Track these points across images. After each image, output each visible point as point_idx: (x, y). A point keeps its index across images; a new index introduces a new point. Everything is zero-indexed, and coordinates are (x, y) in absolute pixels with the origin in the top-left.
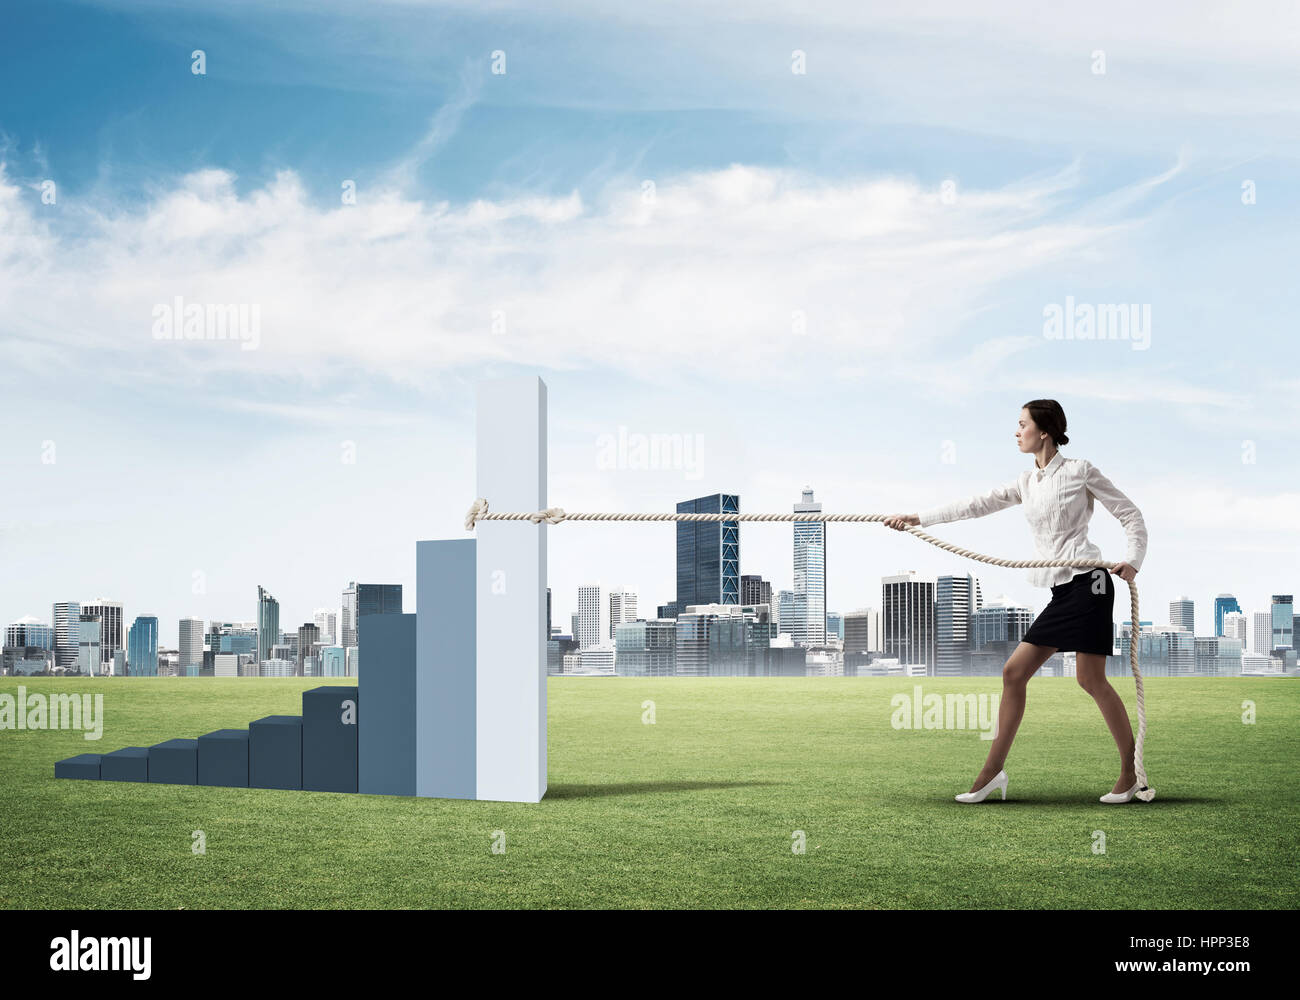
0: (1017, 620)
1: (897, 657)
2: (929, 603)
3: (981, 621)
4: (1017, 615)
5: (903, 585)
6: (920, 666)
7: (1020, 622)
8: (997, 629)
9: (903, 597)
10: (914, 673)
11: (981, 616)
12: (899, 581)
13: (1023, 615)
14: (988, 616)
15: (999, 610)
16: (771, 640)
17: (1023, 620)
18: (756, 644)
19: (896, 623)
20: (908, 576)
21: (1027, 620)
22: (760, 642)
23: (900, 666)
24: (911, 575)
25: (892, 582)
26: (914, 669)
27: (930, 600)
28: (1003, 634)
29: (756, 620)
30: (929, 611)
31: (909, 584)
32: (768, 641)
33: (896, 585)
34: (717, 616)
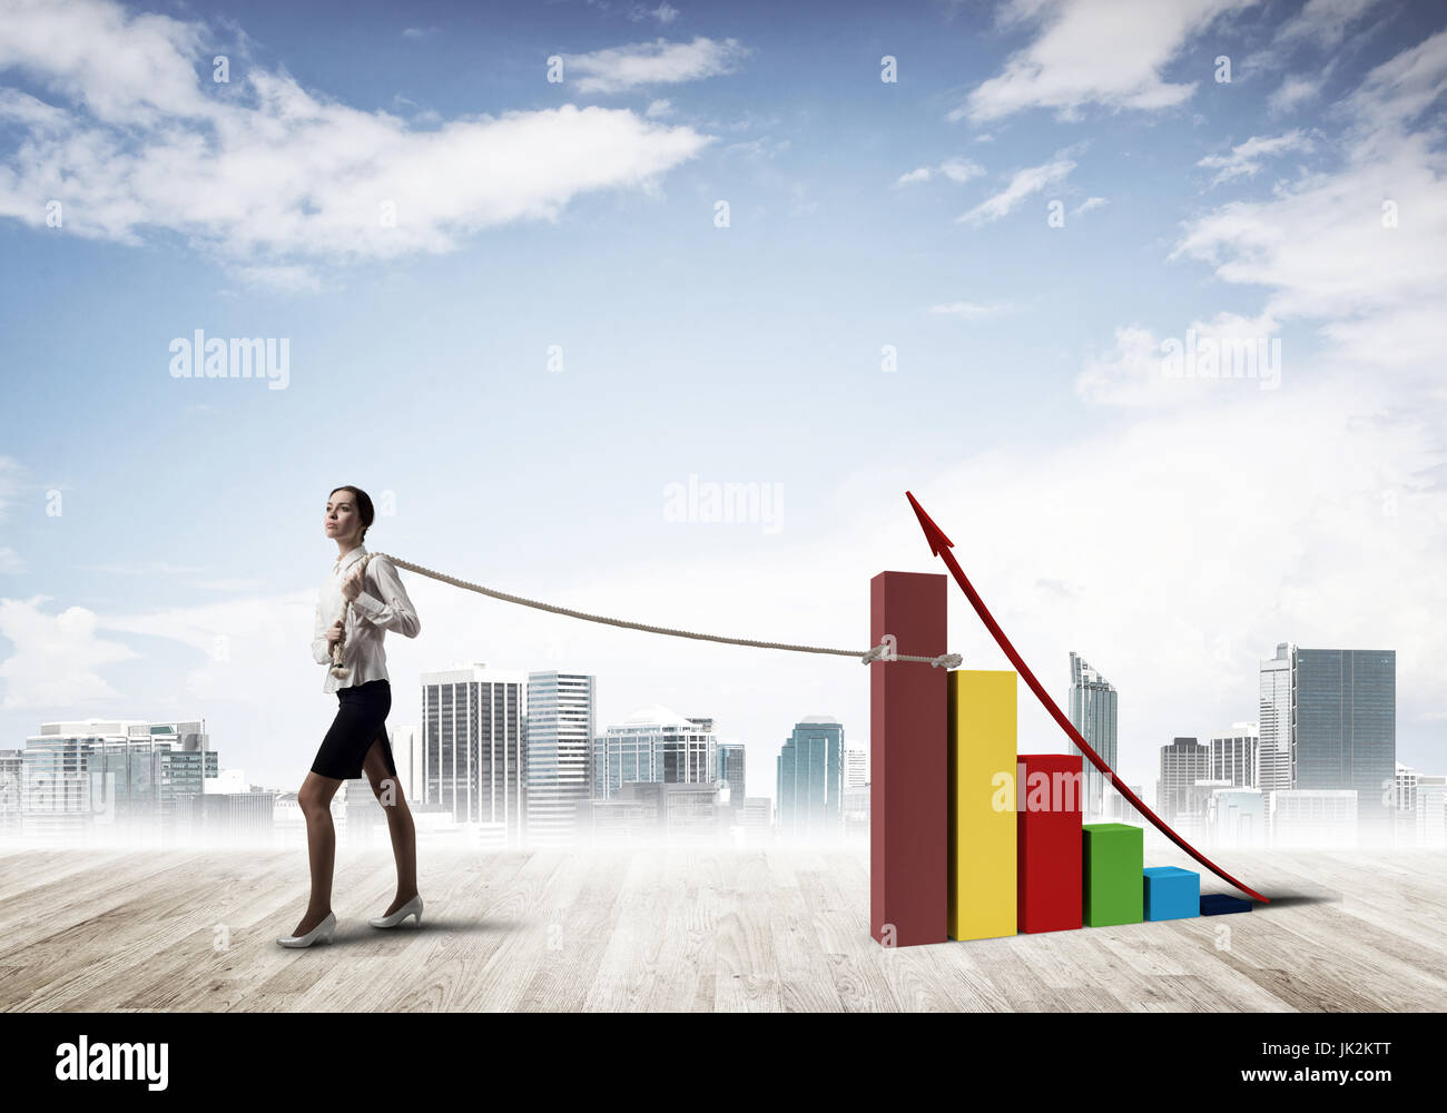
0: (682, 746)
1: (450, 809)
2: (513, 718)
3: (612, 748)
4: (682, 738)
5: (461, 687)
6: (494, 824)
7: (687, 751)
8: (644, 761)
9: (461, 708)
10: (482, 837)
11: (613, 740)
12: (454, 681)
13: (693, 738)
14: (626, 740)
15: (647, 730)
16: (207, 781)
17: (693, 746)
18: (176, 788)
19: (448, 753)
20: (471, 672)
21: (702, 747)
22: (182, 784)
23: (457, 825)
24: (477, 669)
25: (440, 682)
26: (481, 830)
27: (513, 712)
28: (655, 770)
29: (177, 747)
30: (513, 731)
31: (474, 685)
32: (201, 784)
33: (447, 688)
34: (101, 740)
